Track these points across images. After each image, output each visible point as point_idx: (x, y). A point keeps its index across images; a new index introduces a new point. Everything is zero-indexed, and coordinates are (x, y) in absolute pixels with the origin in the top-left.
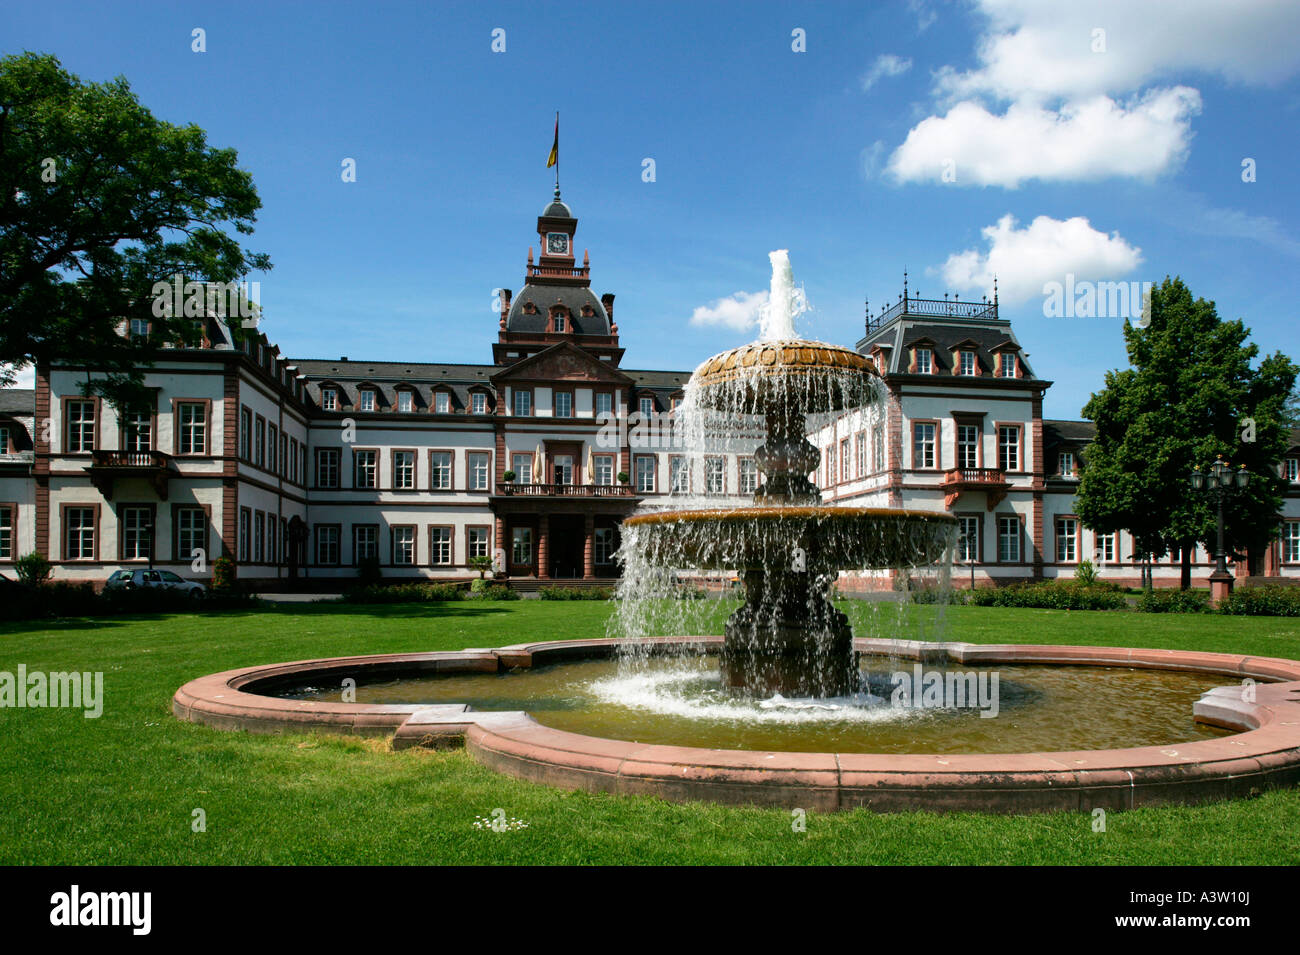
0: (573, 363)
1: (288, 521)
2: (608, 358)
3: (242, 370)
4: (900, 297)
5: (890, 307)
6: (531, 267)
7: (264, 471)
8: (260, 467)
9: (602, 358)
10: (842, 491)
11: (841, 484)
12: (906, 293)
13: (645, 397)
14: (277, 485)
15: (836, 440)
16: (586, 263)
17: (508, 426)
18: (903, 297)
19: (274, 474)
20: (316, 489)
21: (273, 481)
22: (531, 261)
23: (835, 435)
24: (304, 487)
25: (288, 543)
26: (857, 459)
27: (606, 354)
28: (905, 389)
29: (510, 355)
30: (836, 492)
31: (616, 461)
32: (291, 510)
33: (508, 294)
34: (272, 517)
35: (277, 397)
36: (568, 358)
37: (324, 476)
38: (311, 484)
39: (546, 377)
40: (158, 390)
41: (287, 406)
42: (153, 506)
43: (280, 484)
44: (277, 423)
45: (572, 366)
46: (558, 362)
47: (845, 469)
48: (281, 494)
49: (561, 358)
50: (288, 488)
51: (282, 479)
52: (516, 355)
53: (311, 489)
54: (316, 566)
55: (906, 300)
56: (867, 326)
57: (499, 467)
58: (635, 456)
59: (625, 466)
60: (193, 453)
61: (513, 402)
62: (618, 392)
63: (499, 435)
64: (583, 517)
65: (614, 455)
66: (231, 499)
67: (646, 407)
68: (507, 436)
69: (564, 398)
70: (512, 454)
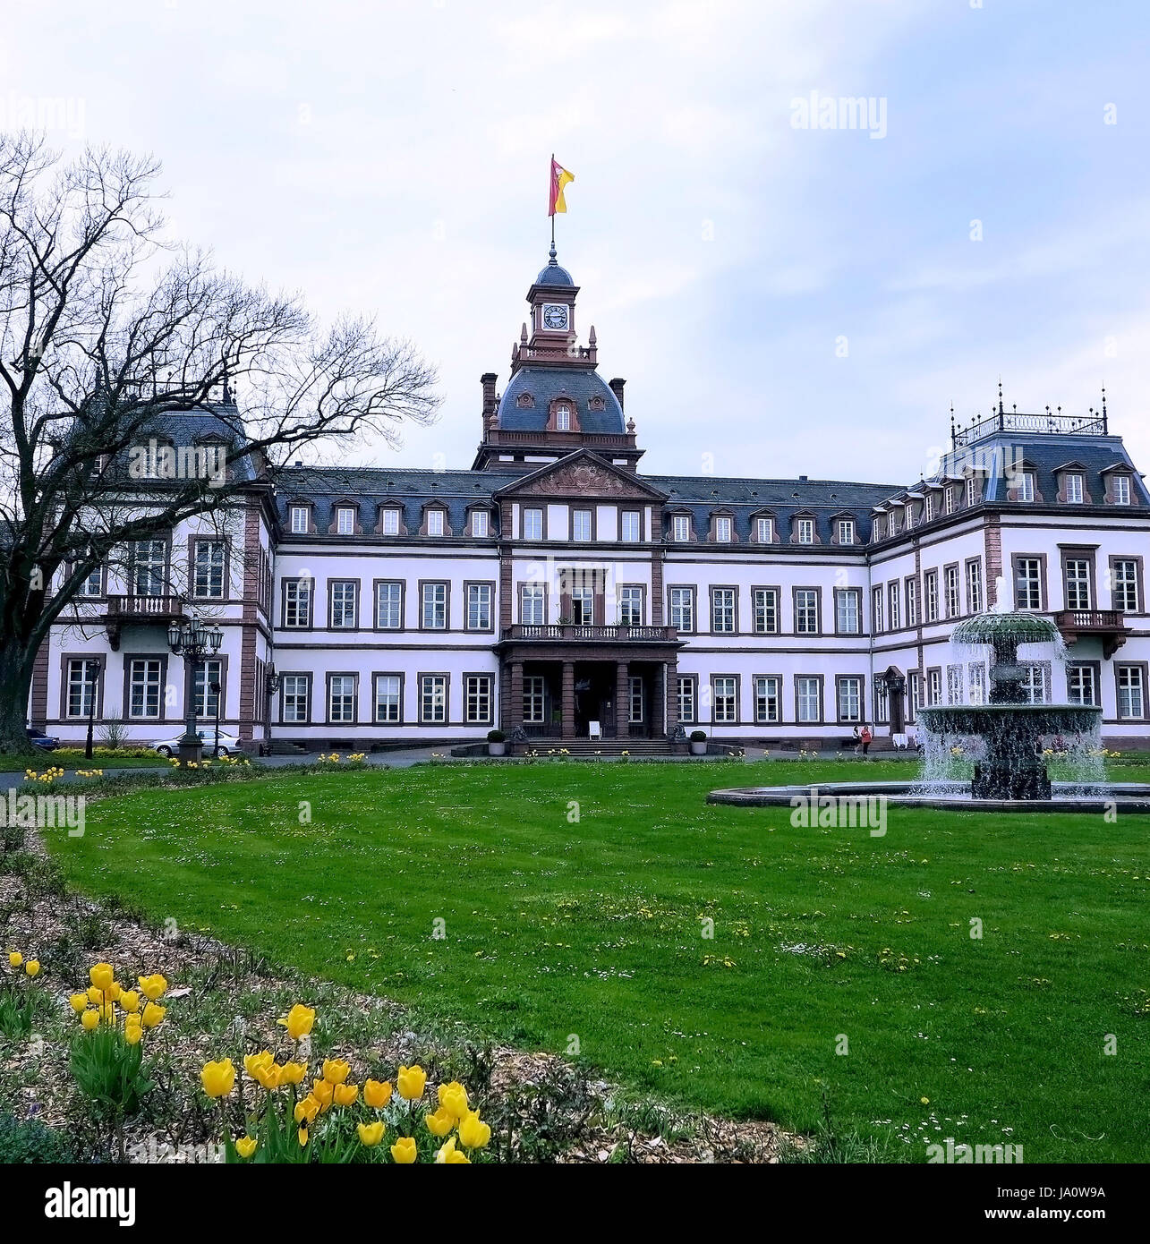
0: (592, 474)
2: (625, 462)
4: (994, 409)
5: (982, 420)
9: (616, 462)
10: (928, 633)
11: (927, 625)
12: (1001, 406)
13: (679, 515)
15: (918, 571)
16: (593, 342)
17: (515, 552)
18: (998, 412)
20: (283, 629)
22: (524, 339)
23: (918, 566)
24: (271, 627)
26: (947, 597)
27: (621, 457)
28: (1004, 519)
29: (503, 459)
30: (920, 634)
31: (645, 594)
34: (264, 667)
36: (588, 469)
37: (292, 614)
38: (277, 624)
39: (561, 492)
42: (164, 658)
45: (593, 479)
46: (576, 474)
47: (932, 607)
48: (267, 639)
49: (578, 470)
52: (511, 458)
53: (276, 630)
54: (281, 724)
55: (1001, 414)
56: (954, 437)
57: (504, 602)
58: (670, 587)
59: (657, 600)
60: (209, 596)
61: (524, 523)
62: (648, 510)
63: (505, 562)
64: (614, 665)
65: (643, 587)
66: (248, 646)
67: (682, 529)
68: (515, 564)
69: (583, 517)
70: (520, 585)
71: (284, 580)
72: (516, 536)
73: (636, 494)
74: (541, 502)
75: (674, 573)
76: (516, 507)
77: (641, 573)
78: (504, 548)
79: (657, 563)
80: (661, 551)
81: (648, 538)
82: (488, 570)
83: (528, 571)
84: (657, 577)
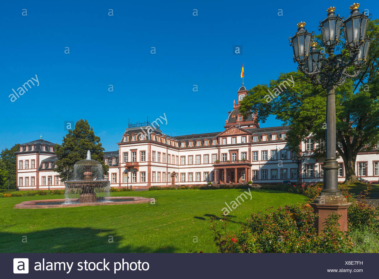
1: (171, 173)
3: (152, 144)
7: (161, 163)
8: (159, 162)
9: (250, 126)
13: (255, 136)
14: (166, 166)
17: (221, 147)
19: (165, 163)
21: (166, 165)
24: (178, 165)
25: (171, 178)
27: (251, 125)
31: (247, 154)
32: (171, 170)
33: (230, 112)
34: (164, 173)
35: (166, 147)
36: (235, 129)
37: (182, 162)
38: (180, 164)
39: (229, 134)
40: (137, 149)
41: (169, 148)
42: (137, 172)
43: (167, 165)
45: (236, 131)
49: (233, 129)
50: (169, 166)
51: (167, 164)
54: (181, 182)
57: (219, 157)
58: (252, 152)
59: (250, 154)
60: (143, 161)
61: (222, 141)
62: (248, 136)
63: (219, 150)
64: (234, 169)
65: (247, 152)
66: (149, 170)
67: (255, 139)
68: (221, 150)
69: (234, 139)
70: (222, 154)
71: (181, 156)
72: (221, 144)
73: (244, 133)
74: (225, 137)
75: (253, 149)
76: (221, 138)
77: (246, 149)
78: (218, 147)
79: (249, 147)
80: (250, 144)
81: (248, 142)
82: (216, 151)
83: (224, 151)
84: (250, 150)
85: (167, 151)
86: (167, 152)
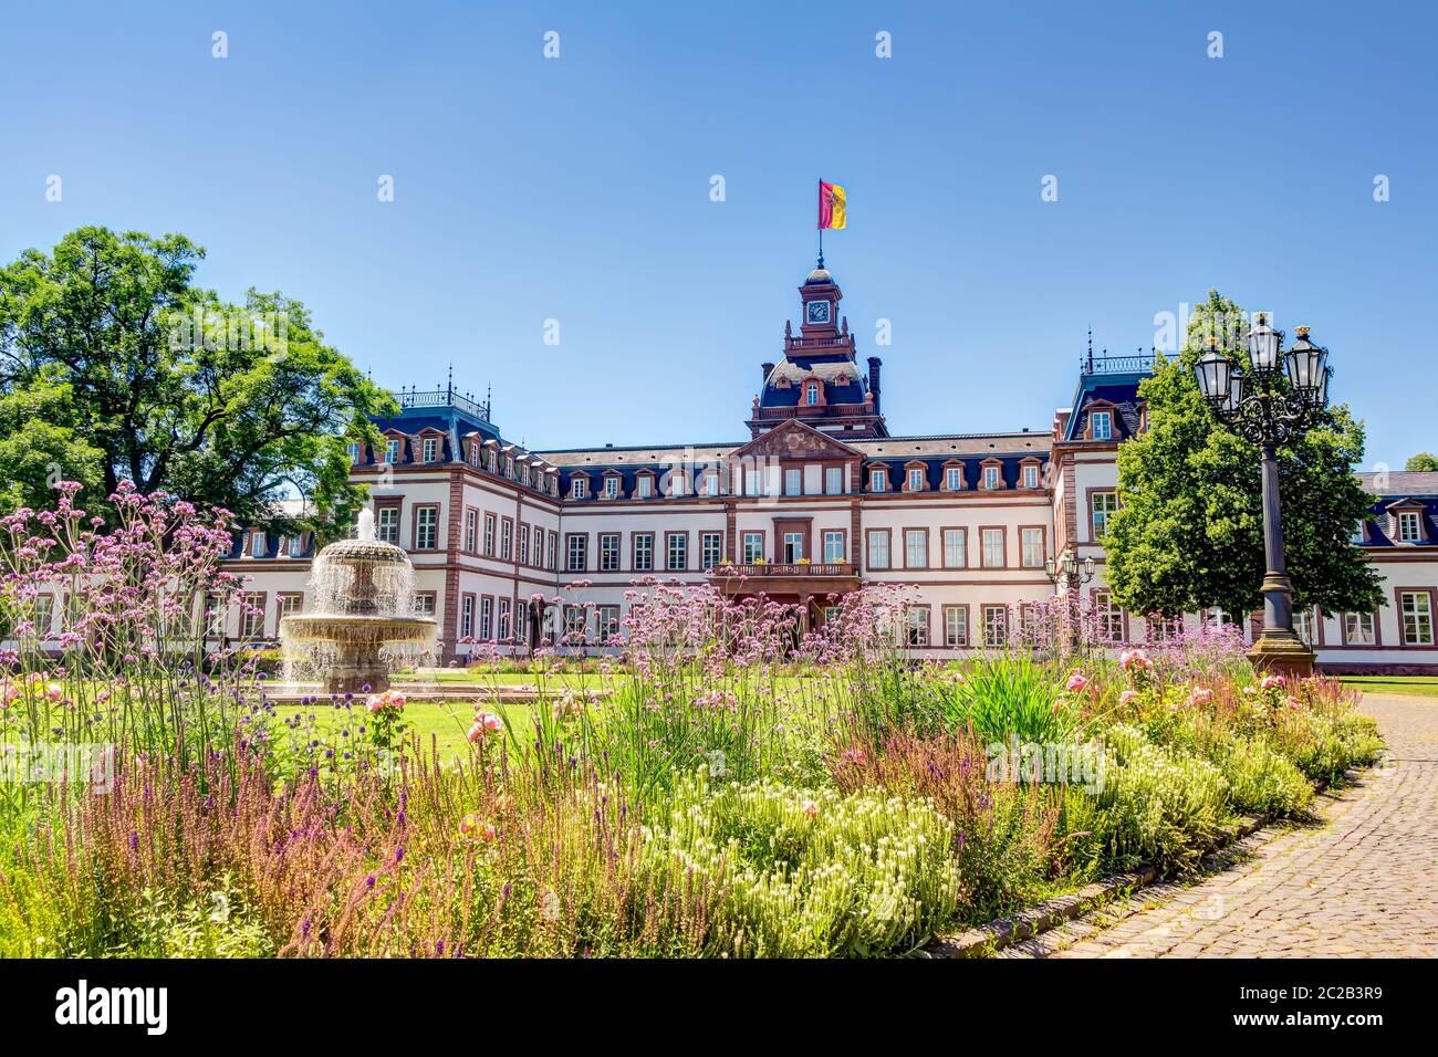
0: (800, 440)
1: (529, 604)
2: (862, 427)
3: (467, 477)
6: (788, 338)
7: (497, 560)
8: (490, 556)
9: (855, 427)
13: (876, 469)
14: (514, 572)
17: (738, 506)
19: (510, 562)
20: (566, 572)
21: (510, 569)
22: (790, 333)
24: (555, 571)
25: (528, 623)
27: (859, 423)
29: (762, 431)
31: (845, 537)
32: (529, 593)
33: (768, 367)
34: (505, 602)
35: (515, 494)
36: (796, 435)
37: (573, 560)
38: (562, 568)
40: (401, 498)
41: (526, 498)
43: (517, 570)
44: (513, 515)
45: (800, 443)
48: (517, 579)
49: (790, 436)
50: (523, 572)
51: (517, 565)
52: (769, 430)
53: (561, 572)
57: (730, 547)
58: (868, 530)
59: (856, 542)
62: (848, 467)
63: (730, 515)
65: (844, 531)
67: (879, 480)
68: (739, 516)
69: (793, 475)
70: (743, 532)
71: (567, 535)
73: (837, 453)
75: (870, 519)
77: (843, 519)
78: (729, 503)
79: (856, 510)
80: (859, 500)
81: (848, 490)
82: (717, 522)
84: (856, 523)
85: (519, 511)
86: (519, 515)
